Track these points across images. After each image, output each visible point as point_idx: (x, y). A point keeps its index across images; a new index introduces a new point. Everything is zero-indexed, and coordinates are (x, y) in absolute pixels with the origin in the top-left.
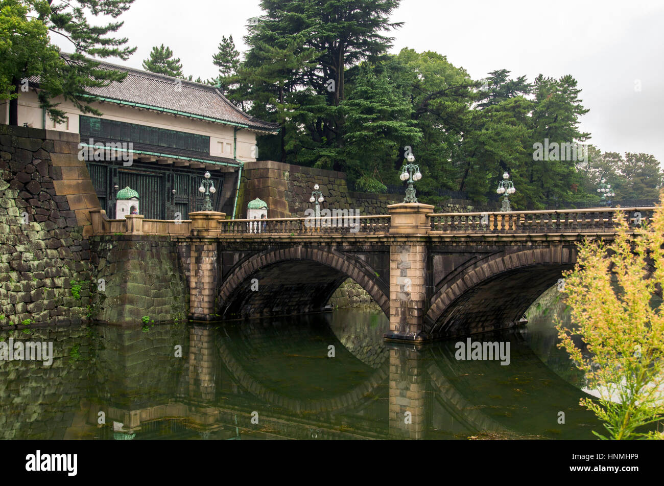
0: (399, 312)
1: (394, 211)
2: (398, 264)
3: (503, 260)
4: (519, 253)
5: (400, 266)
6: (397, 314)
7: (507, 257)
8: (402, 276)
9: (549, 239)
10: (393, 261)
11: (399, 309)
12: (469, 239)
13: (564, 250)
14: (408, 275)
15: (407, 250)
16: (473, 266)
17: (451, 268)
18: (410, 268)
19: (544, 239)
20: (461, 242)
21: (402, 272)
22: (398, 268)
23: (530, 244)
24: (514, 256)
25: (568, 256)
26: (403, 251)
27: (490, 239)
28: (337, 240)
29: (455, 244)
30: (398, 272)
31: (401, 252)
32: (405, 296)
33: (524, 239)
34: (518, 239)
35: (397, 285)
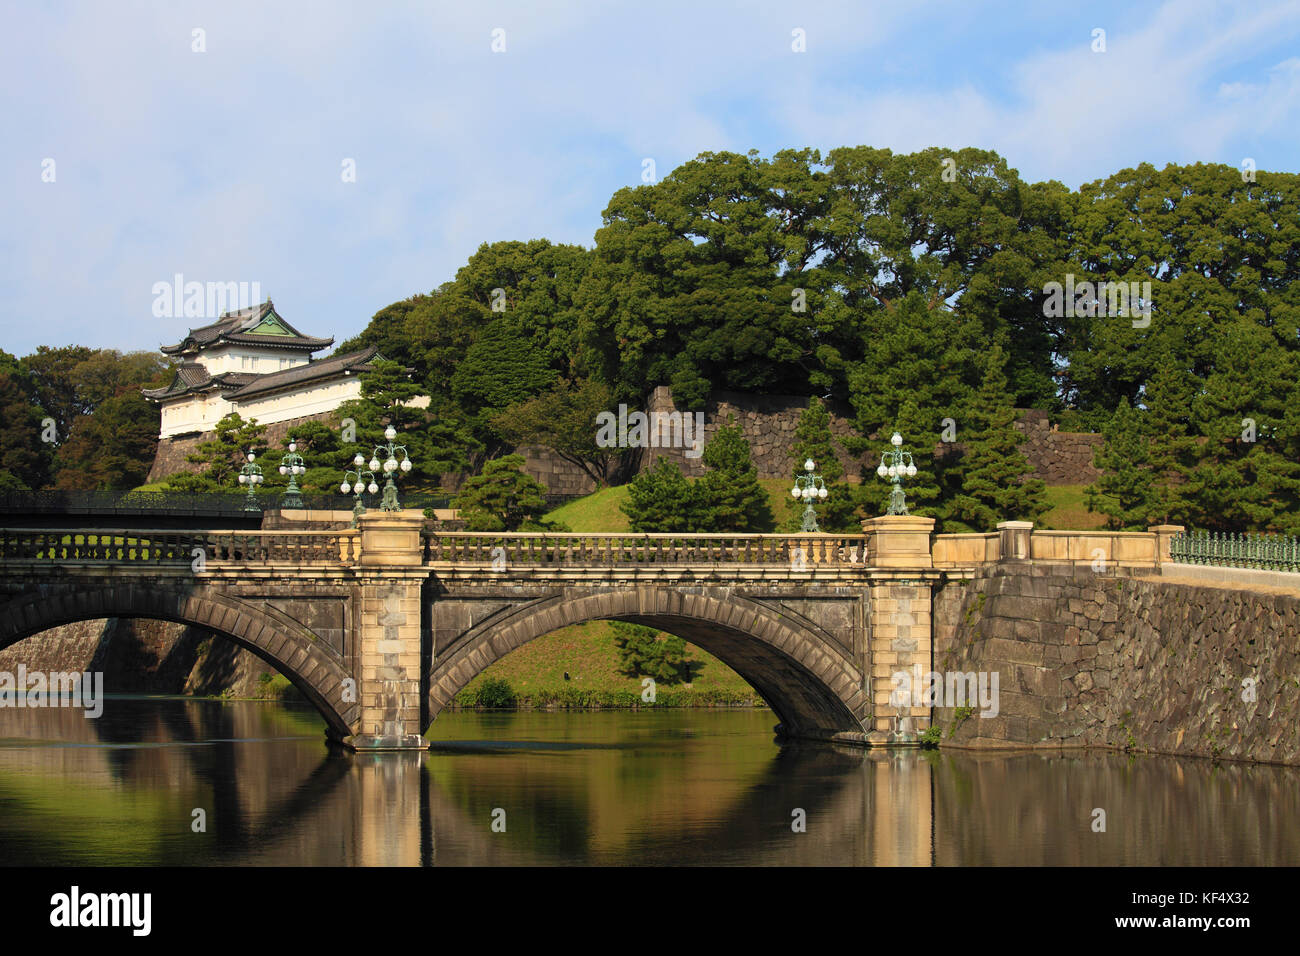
0: (383, 700)
1: (372, 524)
2: (379, 618)
3: (561, 609)
4: (588, 598)
5: (383, 621)
6: (379, 705)
7: (567, 606)
8: (387, 638)
9: (640, 576)
10: (368, 612)
11: (383, 696)
12: (506, 576)
13: (660, 593)
14: (401, 636)
15: (398, 593)
16: (508, 620)
17: (467, 624)
18: (405, 624)
19: (632, 576)
20: (487, 580)
21: (387, 632)
22: (379, 624)
23: (605, 584)
24: (580, 602)
25: (666, 603)
26: (391, 595)
27: (543, 576)
28: (227, 575)
29: (474, 584)
30: (381, 631)
31: (386, 597)
32: (394, 673)
33: (600, 576)
34: (590, 576)
35: (377, 654)
